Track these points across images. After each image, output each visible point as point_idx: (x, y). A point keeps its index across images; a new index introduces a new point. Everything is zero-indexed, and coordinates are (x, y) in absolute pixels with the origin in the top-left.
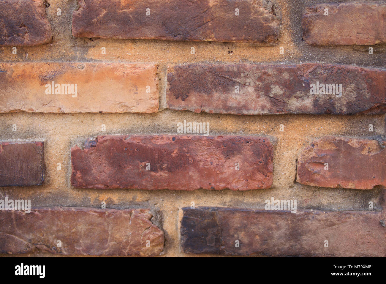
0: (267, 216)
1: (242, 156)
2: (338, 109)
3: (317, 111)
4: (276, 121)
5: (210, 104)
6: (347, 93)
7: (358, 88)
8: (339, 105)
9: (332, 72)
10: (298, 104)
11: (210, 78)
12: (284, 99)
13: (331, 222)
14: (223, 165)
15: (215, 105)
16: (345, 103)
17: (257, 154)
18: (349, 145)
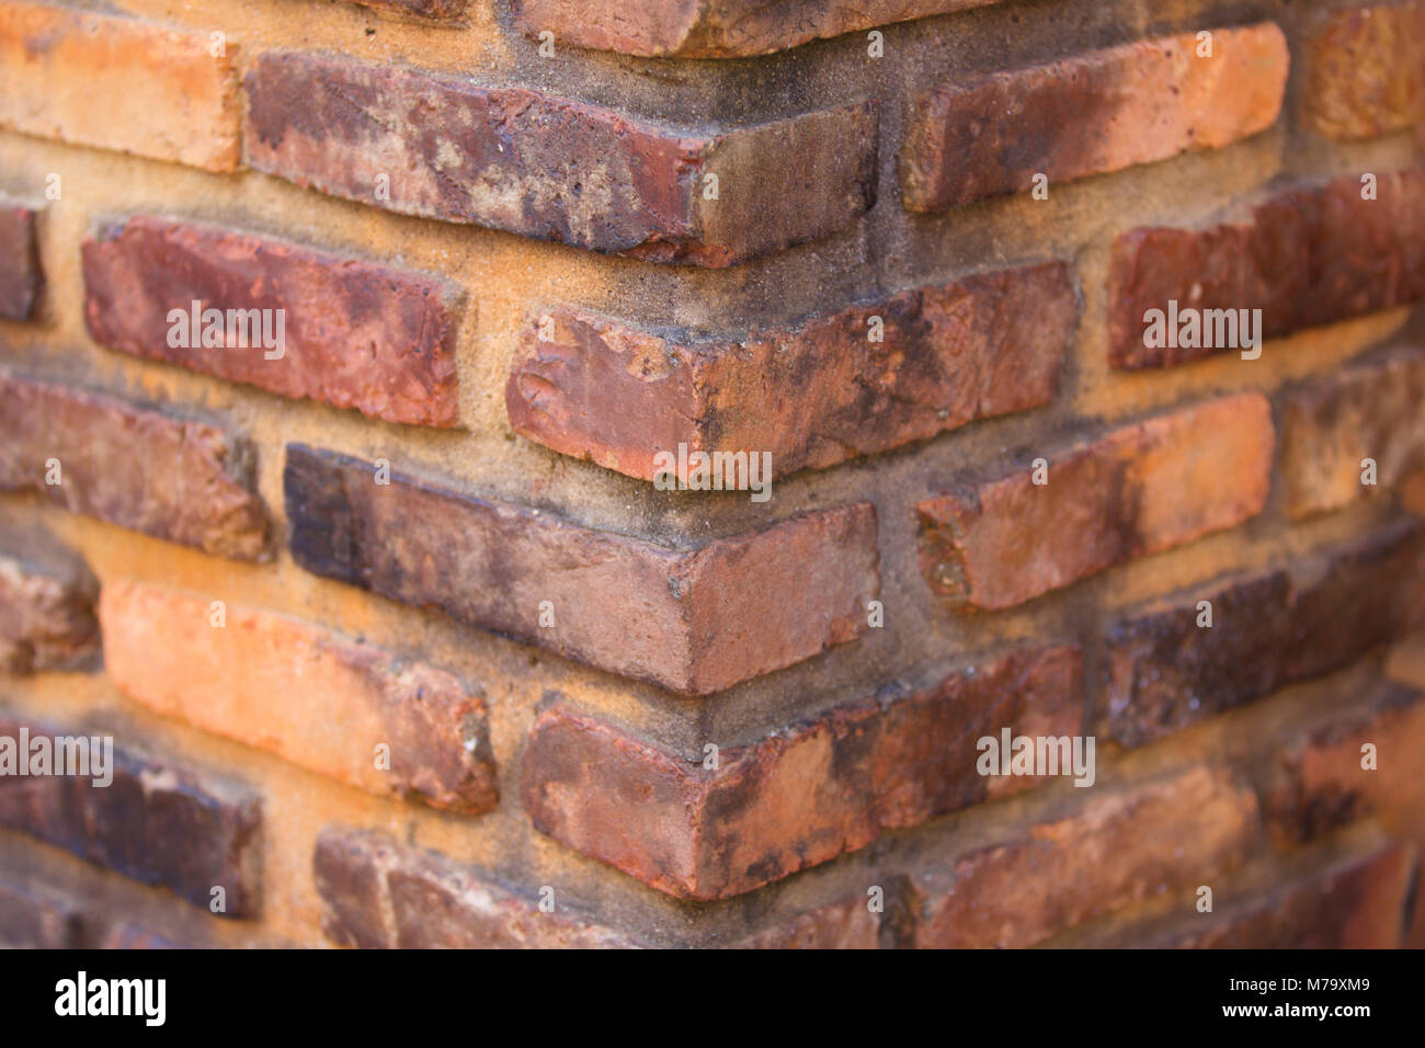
0: (444, 505)
1: (382, 325)
2: (576, 232)
3: (532, 229)
4: (469, 244)
5: (323, 170)
6: (593, 187)
7: (614, 179)
8: (577, 220)
9: (560, 123)
10: (492, 201)
11: (320, 96)
12: (464, 181)
13: (568, 554)
14: (345, 343)
15: (331, 171)
16: (589, 218)
17: (411, 326)
18: (602, 340)
